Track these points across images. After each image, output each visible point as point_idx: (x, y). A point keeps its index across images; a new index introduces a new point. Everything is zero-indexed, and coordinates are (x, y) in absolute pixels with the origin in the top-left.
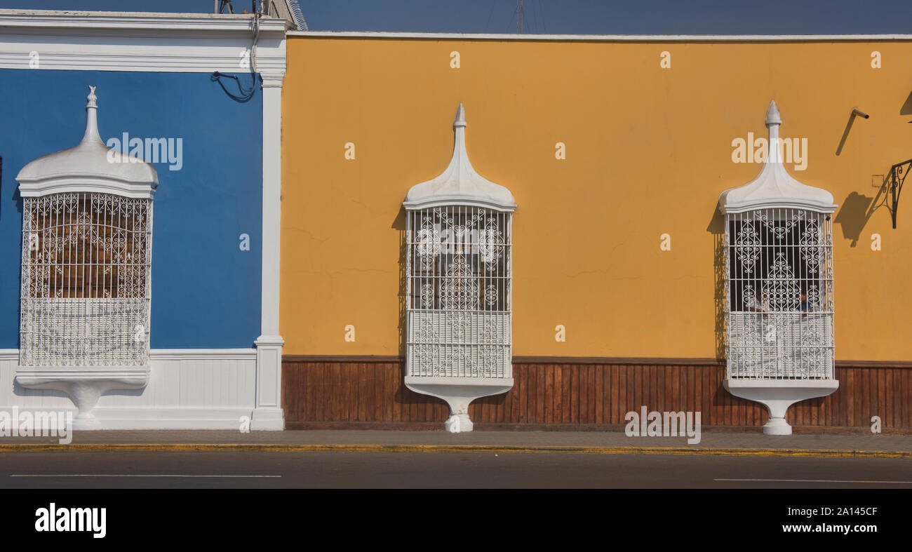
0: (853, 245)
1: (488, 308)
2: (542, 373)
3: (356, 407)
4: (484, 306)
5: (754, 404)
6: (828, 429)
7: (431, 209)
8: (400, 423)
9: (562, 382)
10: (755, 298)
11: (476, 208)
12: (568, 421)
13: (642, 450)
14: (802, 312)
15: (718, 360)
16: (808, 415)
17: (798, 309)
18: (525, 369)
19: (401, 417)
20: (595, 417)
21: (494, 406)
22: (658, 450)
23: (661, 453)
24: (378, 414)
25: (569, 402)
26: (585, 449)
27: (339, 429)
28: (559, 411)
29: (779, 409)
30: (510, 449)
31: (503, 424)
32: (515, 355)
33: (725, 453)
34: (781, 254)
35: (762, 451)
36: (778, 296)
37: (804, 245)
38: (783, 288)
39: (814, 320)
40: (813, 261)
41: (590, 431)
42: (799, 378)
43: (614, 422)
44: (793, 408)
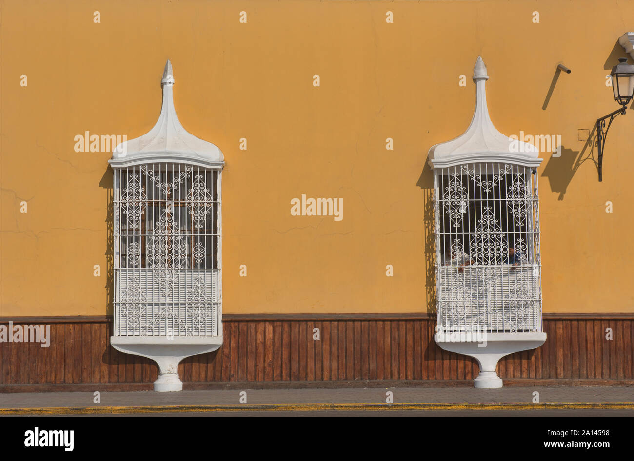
0: (561, 198)
1: (196, 266)
2: (253, 331)
3: (63, 369)
4: (192, 264)
5: (466, 358)
6: (537, 381)
7: (137, 166)
8: (107, 384)
9: (273, 339)
10: (463, 252)
11: (183, 165)
12: (280, 378)
13: (335, 407)
14: (511, 266)
15: (429, 314)
16: (519, 368)
17: (506, 262)
18: (235, 327)
19: (110, 377)
20: (307, 374)
21: (205, 365)
22: (350, 407)
23: (354, 409)
24: (85, 375)
25: (280, 359)
26: (277, 407)
27: (44, 391)
28: (270, 369)
29: (489, 363)
30: (201, 408)
31: (213, 383)
32: (226, 312)
33: (418, 408)
34: (488, 208)
35: (454, 405)
36: (486, 250)
37: (511, 199)
38: (491, 241)
39: (522, 273)
40: (520, 215)
41: (301, 388)
42: (508, 331)
43: (325, 379)
44: (503, 362)
